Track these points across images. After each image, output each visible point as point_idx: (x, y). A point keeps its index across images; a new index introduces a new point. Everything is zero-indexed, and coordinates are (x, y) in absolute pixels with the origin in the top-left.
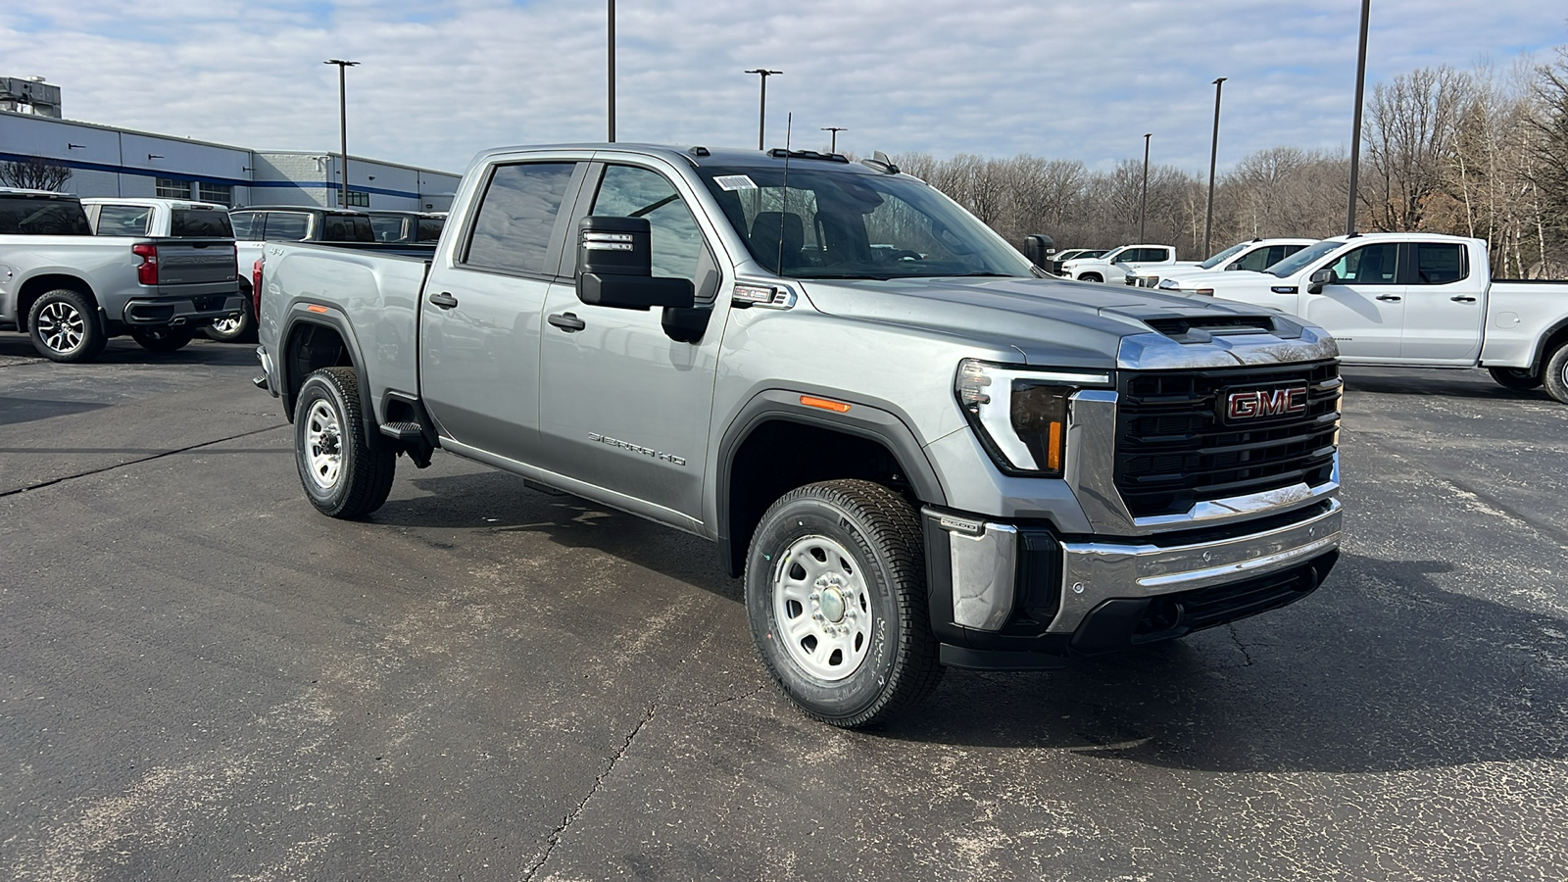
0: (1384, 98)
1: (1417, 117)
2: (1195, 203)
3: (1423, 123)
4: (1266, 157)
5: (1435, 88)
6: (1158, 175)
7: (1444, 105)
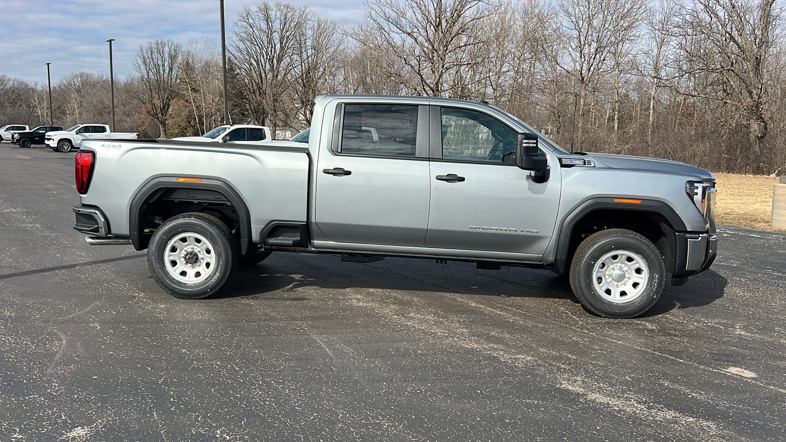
0: (144, 52)
1: (160, 63)
2: (38, 99)
3: (163, 65)
4: (76, 76)
5: (167, 49)
6: (11, 83)
7: (173, 58)
